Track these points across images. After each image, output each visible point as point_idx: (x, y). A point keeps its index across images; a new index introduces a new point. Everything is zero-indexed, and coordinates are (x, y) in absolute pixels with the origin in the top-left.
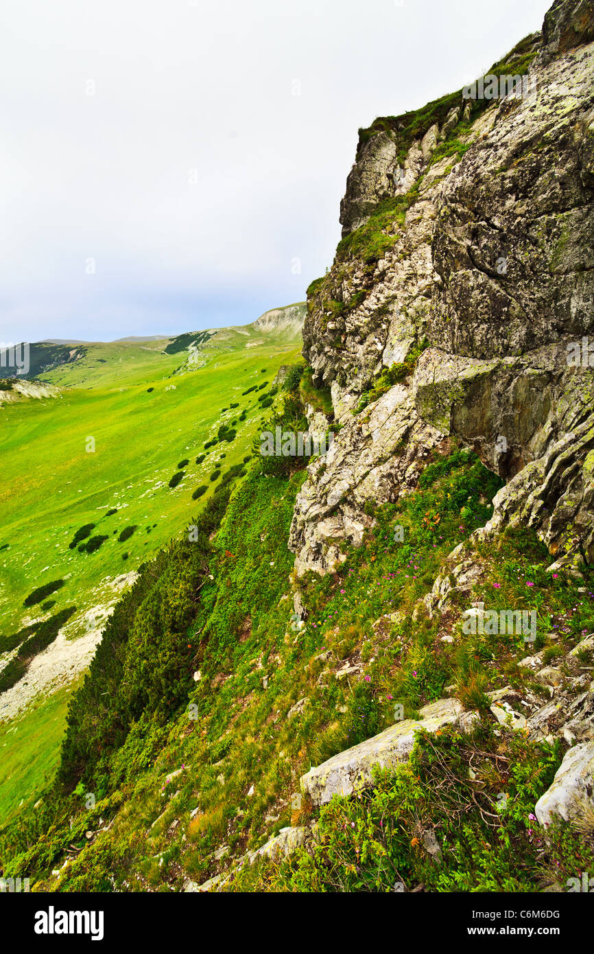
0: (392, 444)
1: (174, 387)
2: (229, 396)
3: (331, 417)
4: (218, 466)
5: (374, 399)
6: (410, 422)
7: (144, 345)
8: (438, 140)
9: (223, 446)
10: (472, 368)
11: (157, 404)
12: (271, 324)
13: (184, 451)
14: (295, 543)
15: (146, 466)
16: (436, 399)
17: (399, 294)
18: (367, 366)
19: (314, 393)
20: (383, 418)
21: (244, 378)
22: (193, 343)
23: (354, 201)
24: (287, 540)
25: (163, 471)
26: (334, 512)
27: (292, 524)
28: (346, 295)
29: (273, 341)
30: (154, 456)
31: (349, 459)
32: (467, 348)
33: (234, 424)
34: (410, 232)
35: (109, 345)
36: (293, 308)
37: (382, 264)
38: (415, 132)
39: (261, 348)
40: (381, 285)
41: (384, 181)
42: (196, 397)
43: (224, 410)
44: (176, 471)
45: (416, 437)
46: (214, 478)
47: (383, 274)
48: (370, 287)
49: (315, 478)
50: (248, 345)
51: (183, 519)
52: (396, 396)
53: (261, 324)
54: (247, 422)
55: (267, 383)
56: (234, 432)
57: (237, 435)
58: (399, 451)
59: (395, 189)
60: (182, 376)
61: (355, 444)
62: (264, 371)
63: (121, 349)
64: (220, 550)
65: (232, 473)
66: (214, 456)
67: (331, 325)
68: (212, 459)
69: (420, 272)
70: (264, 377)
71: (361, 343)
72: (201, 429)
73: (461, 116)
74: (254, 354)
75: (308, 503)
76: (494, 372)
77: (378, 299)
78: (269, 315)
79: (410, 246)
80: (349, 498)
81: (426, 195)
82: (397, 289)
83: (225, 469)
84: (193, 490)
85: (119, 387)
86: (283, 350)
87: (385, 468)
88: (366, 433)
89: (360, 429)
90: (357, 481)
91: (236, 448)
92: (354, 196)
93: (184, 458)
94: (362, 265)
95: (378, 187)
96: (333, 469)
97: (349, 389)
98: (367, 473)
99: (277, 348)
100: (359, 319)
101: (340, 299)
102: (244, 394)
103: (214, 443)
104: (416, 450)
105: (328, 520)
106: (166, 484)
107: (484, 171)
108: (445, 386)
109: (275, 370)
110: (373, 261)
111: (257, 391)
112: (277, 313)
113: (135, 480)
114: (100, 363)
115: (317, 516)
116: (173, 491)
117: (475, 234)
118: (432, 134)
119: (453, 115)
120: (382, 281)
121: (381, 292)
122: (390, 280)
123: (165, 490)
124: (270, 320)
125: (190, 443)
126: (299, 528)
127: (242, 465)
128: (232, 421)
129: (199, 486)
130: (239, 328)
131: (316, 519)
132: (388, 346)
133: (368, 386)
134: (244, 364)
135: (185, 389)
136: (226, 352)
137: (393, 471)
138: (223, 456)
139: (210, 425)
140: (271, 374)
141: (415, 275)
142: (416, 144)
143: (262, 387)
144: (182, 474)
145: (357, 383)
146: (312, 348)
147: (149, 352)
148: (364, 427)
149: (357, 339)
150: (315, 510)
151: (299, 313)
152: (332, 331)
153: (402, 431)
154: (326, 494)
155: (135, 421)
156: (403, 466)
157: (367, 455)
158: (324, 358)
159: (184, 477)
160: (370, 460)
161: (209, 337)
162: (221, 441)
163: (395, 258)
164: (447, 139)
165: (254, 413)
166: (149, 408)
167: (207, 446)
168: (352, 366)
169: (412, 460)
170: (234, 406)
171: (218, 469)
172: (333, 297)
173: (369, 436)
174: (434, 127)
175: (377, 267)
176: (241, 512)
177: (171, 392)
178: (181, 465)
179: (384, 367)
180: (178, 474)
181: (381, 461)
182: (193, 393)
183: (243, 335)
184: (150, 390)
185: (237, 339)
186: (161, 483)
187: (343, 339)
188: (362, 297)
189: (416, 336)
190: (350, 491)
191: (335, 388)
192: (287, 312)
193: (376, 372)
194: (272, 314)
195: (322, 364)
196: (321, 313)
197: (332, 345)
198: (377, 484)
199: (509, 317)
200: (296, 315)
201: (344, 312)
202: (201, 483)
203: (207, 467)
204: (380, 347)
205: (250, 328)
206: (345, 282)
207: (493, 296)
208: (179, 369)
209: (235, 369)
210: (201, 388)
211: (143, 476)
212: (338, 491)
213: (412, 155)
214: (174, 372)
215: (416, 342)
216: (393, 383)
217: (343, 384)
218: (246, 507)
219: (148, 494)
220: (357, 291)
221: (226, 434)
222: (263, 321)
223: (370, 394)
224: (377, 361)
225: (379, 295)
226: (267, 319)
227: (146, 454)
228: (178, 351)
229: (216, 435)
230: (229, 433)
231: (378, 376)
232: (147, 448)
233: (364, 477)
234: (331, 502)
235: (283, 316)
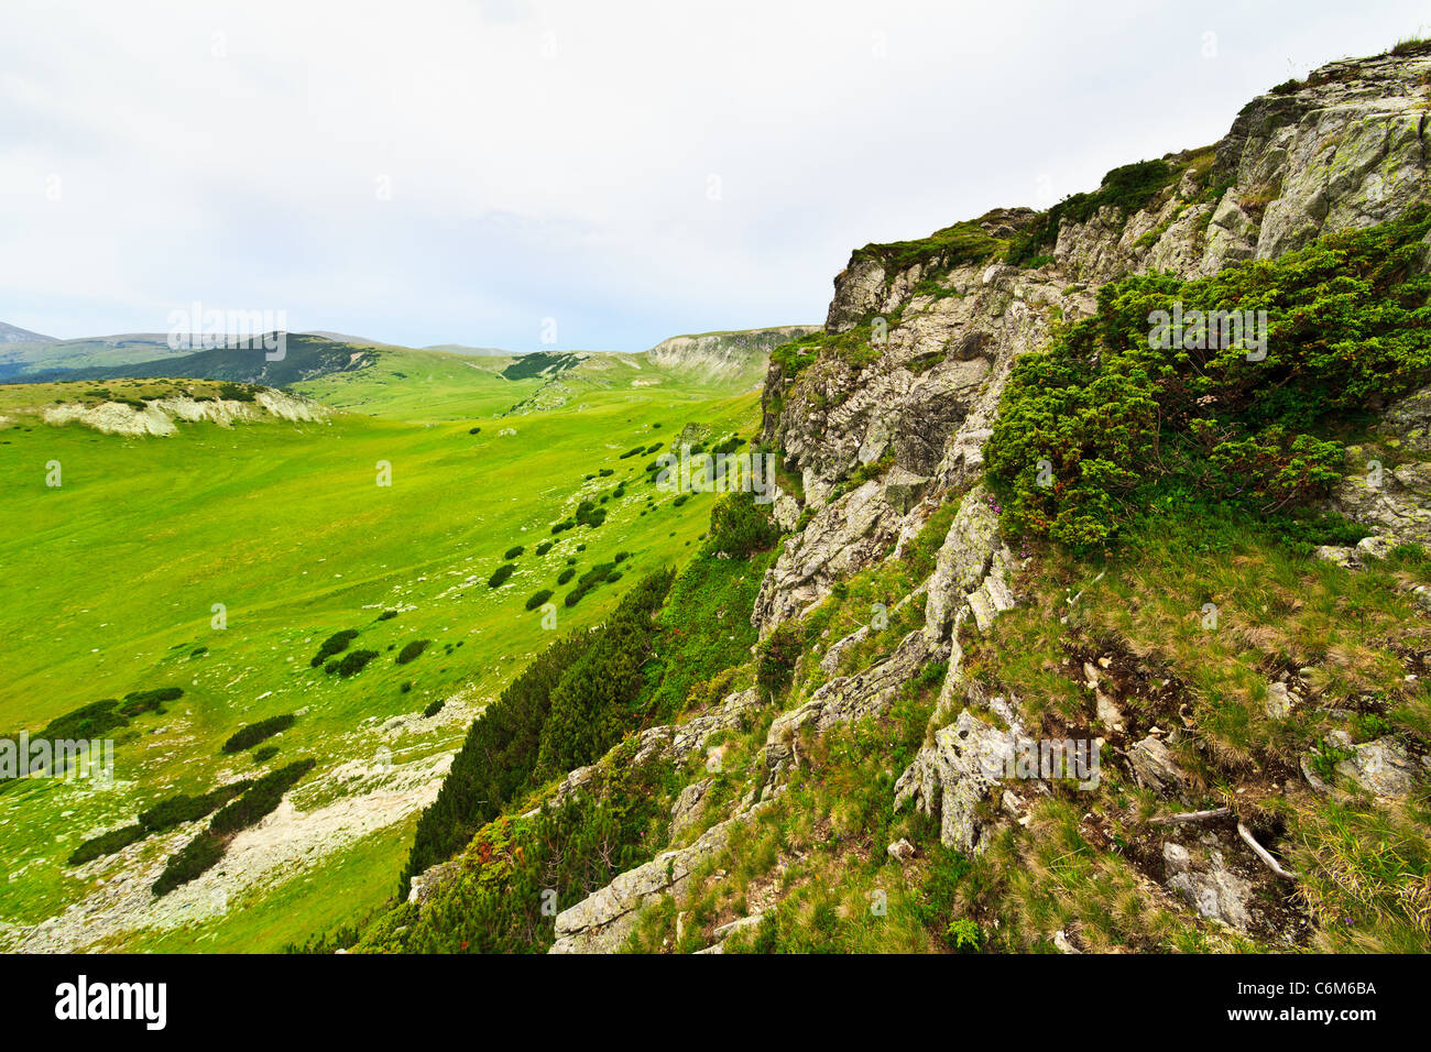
0: (863, 528)
1: (513, 432)
2: (598, 457)
3: (802, 502)
4: (572, 562)
5: (849, 490)
6: (880, 512)
7: (471, 360)
8: (921, 276)
9: (584, 534)
12: (675, 356)
15: (453, 550)
17: (878, 403)
18: (843, 459)
19: (785, 476)
20: (857, 506)
21: (625, 434)
22: (550, 368)
25: (480, 560)
26: (808, 581)
27: (757, 600)
28: (830, 392)
30: (468, 534)
31: (825, 538)
34: (891, 353)
37: (865, 373)
38: (902, 264)
39: (657, 390)
40: (863, 392)
41: (872, 298)
43: (589, 478)
44: (501, 562)
45: (884, 523)
46: (563, 581)
47: (864, 384)
48: (853, 390)
49: (792, 552)
50: (636, 383)
52: (869, 489)
53: (660, 355)
54: (624, 500)
55: (661, 445)
56: (604, 513)
58: (868, 534)
59: (881, 306)
61: (831, 526)
62: (657, 426)
66: (567, 547)
67: (812, 417)
69: (897, 390)
70: (657, 435)
71: (840, 437)
73: (941, 265)
75: (784, 573)
77: (860, 404)
79: (890, 365)
80: (823, 570)
82: (877, 398)
83: (584, 568)
86: (690, 398)
87: (856, 546)
88: (842, 517)
89: (837, 513)
90: (832, 555)
91: (603, 538)
94: (847, 369)
95: (866, 302)
96: (810, 545)
97: (822, 477)
98: (841, 550)
99: (682, 394)
100: (838, 417)
101: (824, 394)
102: (622, 458)
103: (568, 526)
104: (882, 534)
105: (802, 588)
106: (483, 581)
110: (857, 368)
112: (686, 341)
113: (432, 570)
114: (395, 378)
115: (792, 583)
118: (916, 271)
119: (935, 261)
120: (864, 387)
121: (863, 397)
122: (871, 389)
124: (673, 351)
125: (529, 521)
127: (613, 565)
128: (601, 497)
131: (791, 587)
132: (865, 444)
133: (842, 478)
135: (529, 437)
136: (600, 389)
137: (862, 549)
138: (581, 549)
139: (565, 498)
140: (668, 432)
141: (893, 391)
142: (902, 274)
143: (652, 450)
144: (512, 568)
145: (833, 473)
147: (477, 373)
148: (840, 511)
149: (837, 433)
150: (790, 579)
151: (720, 347)
152: (813, 422)
153: (872, 518)
154: (802, 566)
157: (842, 535)
158: (801, 444)
159: (514, 574)
160: (844, 539)
162: (579, 524)
163: (877, 371)
164: (928, 280)
165: (638, 488)
168: (829, 457)
169: (878, 541)
171: (572, 567)
172: (816, 390)
173: (845, 520)
174: (918, 265)
175: (860, 374)
177: (507, 438)
178: (510, 555)
179: (860, 463)
181: (853, 540)
184: (475, 431)
186: (475, 578)
187: (823, 431)
188: (845, 398)
189: (890, 441)
190: (825, 563)
191: (809, 474)
193: (851, 466)
195: (799, 450)
196: (803, 403)
197: (811, 434)
198: (849, 559)
201: (827, 407)
203: (554, 563)
204: (857, 444)
206: (830, 381)
209: (613, 418)
211: (446, 564)
212: (813, 563)
213: (898, 282)
215: (889, 446)
216: (867, 479)
217: (818, 472)
219: (452, 593)
220: (841, 392)
221: (590, 515)
222: (664, 351)
223: (845, 486)
224: (854, 456)
225: (860, 400)
227: (455, 531)
228: (524, 376)
229: (574, 514)
230: (595, 513)
231: (853, 470)
232: (457, 520)
233: (838, 552)
234: (806, 572)
235: (695, 348)
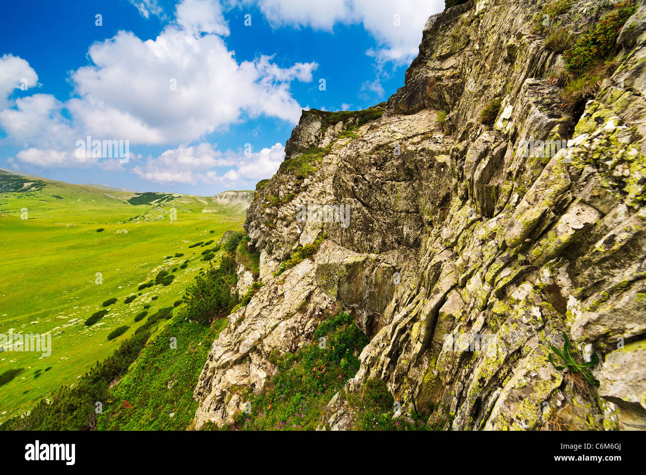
0: (298, 303)
1: (126, 232)
2: (176, 247)
3: (256, 276)
4: (147, 307)
5: (290, 267)
6: (313, 288)
7: (109, 193)
8: (343, 129)
9: (158, 289)
10: (352, 257)
11: (102, 243)
12: (226, 200)
13: (115, 289)
14: (201, 390)
15: (65, 302)
16: (329, 275)
17: (315, 201)
18: (288, 242)
19: (247, 255)
20: (294, 282)
21: (194, 235)
22: (157, 200)
23: (294, 143)
24: (194, 387)
25: (83, 308)
26: (244, 359)
27: (203, 371)
28: (281, 194)
29: (225, 212)
30: (79, 291)
31: (264, 313)
32: (349, 243)
33: (174, 270)
34: (324, 168)
35: (71, 186)
36: (245, 193)
37: (306, 181)
38: (332, 121)
39: (215, 215)
40: (304, 193)
41: (313, 138)
42: (145, 243)
43: (168, 258)
44: (98, 309)
45: (315, 299)
46: (138, 319)
47: (306, 187)
48: (297, 192)
49: (233, 327)
50: (204, 211)
51: (88, 361)
52: (305, 267)
53: (218, 198)
54: (187, 270)
55: (213, 241)
56: (173, 277)
57: (175, 280)
58: (302, 309)
59: (318, 144)
60: (138, 224)
61: (270, 300)
62: (212, 232)
63: (84, 191)
64: (118, 400)
65: (159, 315)
66: (145, 298)
67: (268, 211)
68: (143, 300)
69: (328, 191)
70: (211, 237)
71: (287, 226)
72: (141, 271)
73: (354, 122)
74: (207, 218)
75: (222, 350)
76: (364, 262)
77: (302, 201)
78: (226, 193)
79: (324, 175)
80: (259, 347)
81: (334, 152)
82: (314, 197)
83: (154, 310)
84: (111, 329)
85: (67, 222)
86: (231, 220)
87: (290, 322)
88: (280, 292)
89: (277, 289)
90: (267, 332)
91: (169, 292)
92: (295, 140)
93: (113, 297)
94: (294, 179)
95: (309, 140)
96: (250, 319)
97: (273, 257)
98: (276, 326)
99: (228, 218)
100: (284, 211)
101: (277, 195)
102: (190, 247)
103: (150, 285)
104: (314, 309)
105: (236, 367)
106: (82, 321)
107: (362, 151)
108: (336, 266)
109: (221, 233)
110: (301, 178)
111: (202, 246)
112: (232, 193)
113: (44, 316)
114: (55, 199)
115: (228, 363)
116: (87, 330)
117: (356, 181)
118: (340, 125)
119: (351, 120)
120: (305, 191)
121: (304, 197)
122: (310, 192)
123: (79, 328)
124: (226, 197)
125: (125, 283)
126: (209, 374)
127: (171, 308)
128: (173, 268)
129: (121, 326)
130: (201, 197)
131: (226, 366)
132: (304, 232)
133: (287, 257)
134: (198, 224)
135: (135, 235)
136: (184, 212)
137: (296, 325)
138: (155, 299)
139: (152, 269)
140: (218, 235)
141: (325, 192)
142: (332, 126)
143: (207, 244)
144: (106, 312)
145: (280, 253)
146: (252, 223)
147: (112, 199)
148: (280, 287)
149: (285, 223)
150: (226, 358)
151: (249, 197)
152: (268, 215)
153: (306, 293)
154: (240, 342)
155: (71, 256)
156: (304, 321)
157: (278, 310)
158: (259, 232)
159: (105, 316)
160: (280, 315)
161: (173, 198)
162: (157, 284)
163: (314, 180)
164: (347, 130)
165: (195, 264)
166: (92, 246)
167: (141, 288)
168: (278, 241)
169: (311, 317)
170: (178, 256)
171: (146, 310)
172: (272, 193)
173: (282, 295)
174: (341, 122)
175: (303, 182)
176: (155, 356)
177: (122, 235)
178: (106, 304)
179: (300, 245)
180: (100, 312)
181: (289, 316)
182: (141, 240)
183: (202, 203)
184: (100, 230)
185: (196, 206)
186: (75, 319)
187: (275, 221)
188: (292, 198)
189: (322, 229)
190: (260, 340)
191: (264, 254)
192: (240, 194)
193: (294, 248)
194: (229, 193)
195: (257, 236)
196: (263, 201)
197: (266, 224)
198: (283, 335)
199: (373, 231)
200: (246, 198)
201: (278, 204)
202: (122, 323)
203: (135, 308)
204: (299, 231)
205: (209, 199)
206: (282, 186)
207: (365, 216)
208: (136, 218)
209: (188, 226)
210: (153, 236)
211: (57, 311)
212: (250, 340)
213: (329, 131)
214: (131, 219)
215: (322, 232)
216: (304, 257)
217: (270, 253)
218: (162, 351)
219: (55, 332)
220: (289, 193)
221: (164, 279)
222: (221, 197)
223: (287, 263)
224: (296, 240)
225: (302, 199)
226: (224, 196)
227: (70, 290)
228: (141, 203)
229: (154, 278)
230: (167, 278)
231: (295, 251)
232: (74, 282)
233: (273, 329)
234: (243, 350)
235: (237, 197)
